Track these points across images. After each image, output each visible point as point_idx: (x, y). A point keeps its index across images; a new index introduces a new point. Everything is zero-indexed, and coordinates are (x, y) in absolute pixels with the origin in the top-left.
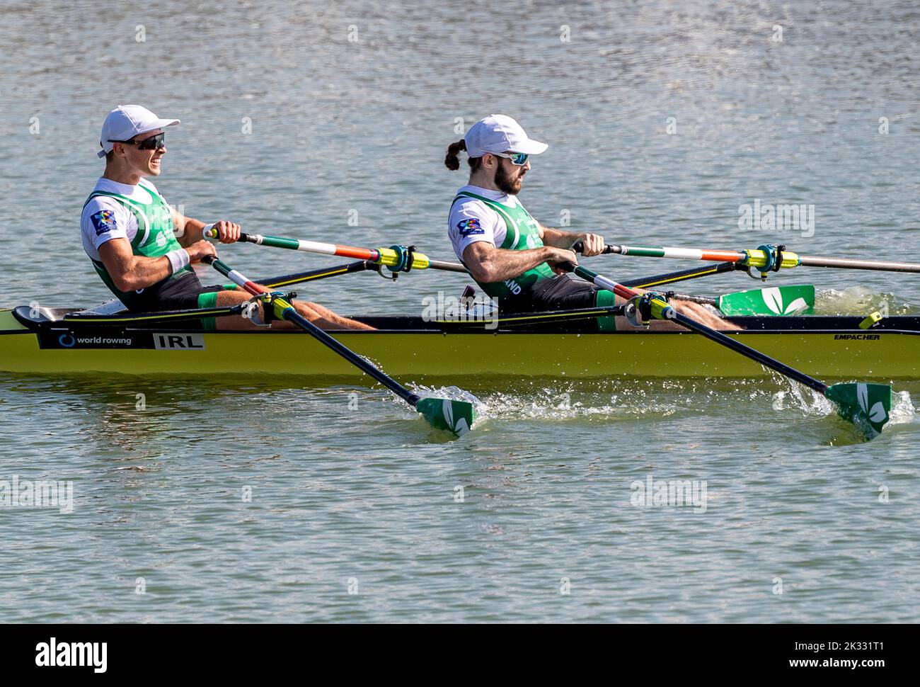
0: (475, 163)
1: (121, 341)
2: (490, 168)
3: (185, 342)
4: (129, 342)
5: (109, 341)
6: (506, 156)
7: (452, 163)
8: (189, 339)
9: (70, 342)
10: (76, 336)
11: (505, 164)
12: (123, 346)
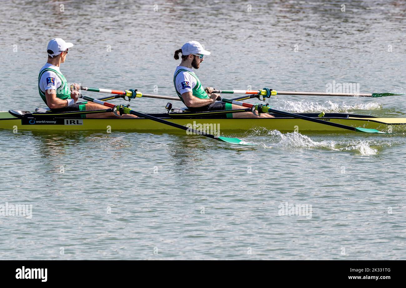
0: (185, 58)
1: (52, 122)
2: (191, 59)
3: (76, 122)
4: (55, 122)
5: (48, 122)
6: (197, 55)
7: (176, 57)
8: (78, 121)
9: (33, 122)
10: (36, 121)
11: (196, 58)
12: (53, 124)
